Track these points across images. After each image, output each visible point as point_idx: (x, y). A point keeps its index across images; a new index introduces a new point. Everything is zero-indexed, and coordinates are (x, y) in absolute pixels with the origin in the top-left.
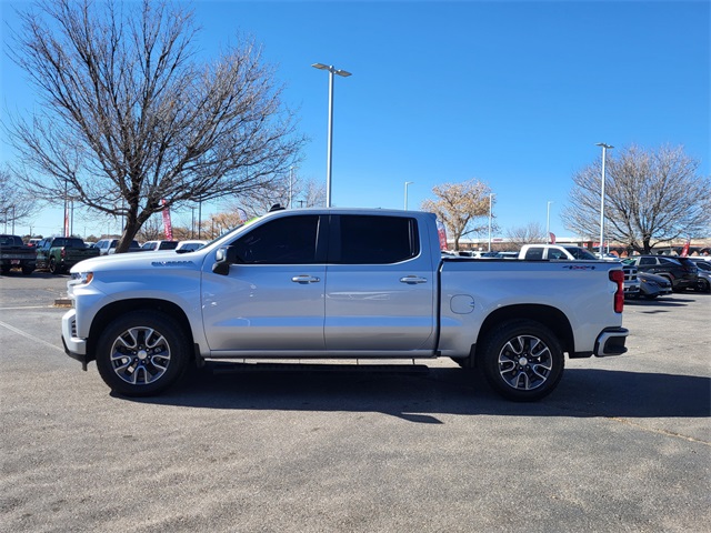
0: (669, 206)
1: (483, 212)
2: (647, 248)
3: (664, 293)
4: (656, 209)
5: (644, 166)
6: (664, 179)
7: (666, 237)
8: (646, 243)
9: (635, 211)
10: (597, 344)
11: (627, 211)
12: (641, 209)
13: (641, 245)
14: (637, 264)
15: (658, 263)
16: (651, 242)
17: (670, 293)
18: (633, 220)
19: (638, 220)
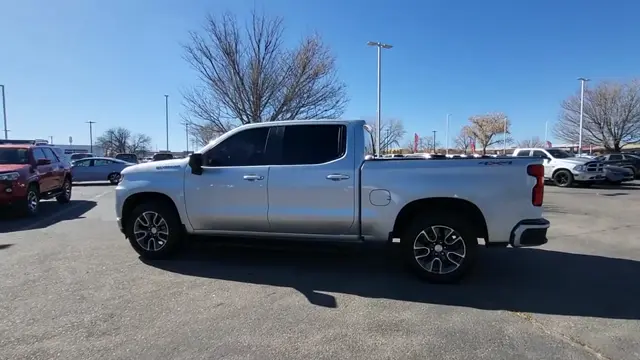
0: (635, 119)
1: (501, 131)
2: (617, 148)
3: (627, 180)
4: (625, 121)
5: (616, 92)
6: (632, 100)
7: (633, 141)
8: (617, 145)
9: (608, 124)
10: (512, 235)
11: (601, 123)
12: (613, 122)
13: (613, 147)
14: (607, 159)
15: (624, 158)
16: (621, 144)
17: (632, 179)
18: (606, 129)
19: (610, 130)
